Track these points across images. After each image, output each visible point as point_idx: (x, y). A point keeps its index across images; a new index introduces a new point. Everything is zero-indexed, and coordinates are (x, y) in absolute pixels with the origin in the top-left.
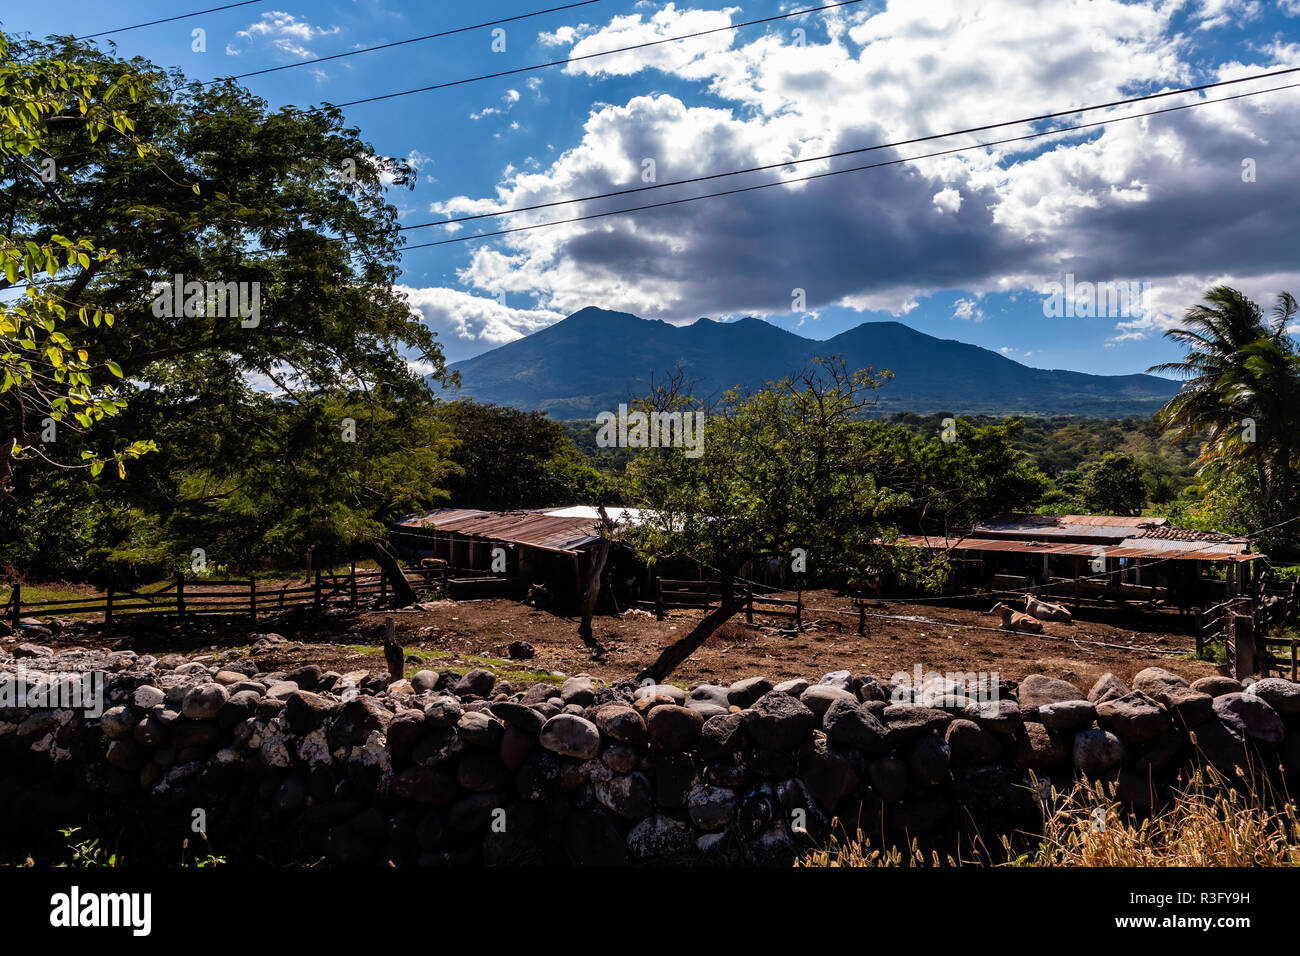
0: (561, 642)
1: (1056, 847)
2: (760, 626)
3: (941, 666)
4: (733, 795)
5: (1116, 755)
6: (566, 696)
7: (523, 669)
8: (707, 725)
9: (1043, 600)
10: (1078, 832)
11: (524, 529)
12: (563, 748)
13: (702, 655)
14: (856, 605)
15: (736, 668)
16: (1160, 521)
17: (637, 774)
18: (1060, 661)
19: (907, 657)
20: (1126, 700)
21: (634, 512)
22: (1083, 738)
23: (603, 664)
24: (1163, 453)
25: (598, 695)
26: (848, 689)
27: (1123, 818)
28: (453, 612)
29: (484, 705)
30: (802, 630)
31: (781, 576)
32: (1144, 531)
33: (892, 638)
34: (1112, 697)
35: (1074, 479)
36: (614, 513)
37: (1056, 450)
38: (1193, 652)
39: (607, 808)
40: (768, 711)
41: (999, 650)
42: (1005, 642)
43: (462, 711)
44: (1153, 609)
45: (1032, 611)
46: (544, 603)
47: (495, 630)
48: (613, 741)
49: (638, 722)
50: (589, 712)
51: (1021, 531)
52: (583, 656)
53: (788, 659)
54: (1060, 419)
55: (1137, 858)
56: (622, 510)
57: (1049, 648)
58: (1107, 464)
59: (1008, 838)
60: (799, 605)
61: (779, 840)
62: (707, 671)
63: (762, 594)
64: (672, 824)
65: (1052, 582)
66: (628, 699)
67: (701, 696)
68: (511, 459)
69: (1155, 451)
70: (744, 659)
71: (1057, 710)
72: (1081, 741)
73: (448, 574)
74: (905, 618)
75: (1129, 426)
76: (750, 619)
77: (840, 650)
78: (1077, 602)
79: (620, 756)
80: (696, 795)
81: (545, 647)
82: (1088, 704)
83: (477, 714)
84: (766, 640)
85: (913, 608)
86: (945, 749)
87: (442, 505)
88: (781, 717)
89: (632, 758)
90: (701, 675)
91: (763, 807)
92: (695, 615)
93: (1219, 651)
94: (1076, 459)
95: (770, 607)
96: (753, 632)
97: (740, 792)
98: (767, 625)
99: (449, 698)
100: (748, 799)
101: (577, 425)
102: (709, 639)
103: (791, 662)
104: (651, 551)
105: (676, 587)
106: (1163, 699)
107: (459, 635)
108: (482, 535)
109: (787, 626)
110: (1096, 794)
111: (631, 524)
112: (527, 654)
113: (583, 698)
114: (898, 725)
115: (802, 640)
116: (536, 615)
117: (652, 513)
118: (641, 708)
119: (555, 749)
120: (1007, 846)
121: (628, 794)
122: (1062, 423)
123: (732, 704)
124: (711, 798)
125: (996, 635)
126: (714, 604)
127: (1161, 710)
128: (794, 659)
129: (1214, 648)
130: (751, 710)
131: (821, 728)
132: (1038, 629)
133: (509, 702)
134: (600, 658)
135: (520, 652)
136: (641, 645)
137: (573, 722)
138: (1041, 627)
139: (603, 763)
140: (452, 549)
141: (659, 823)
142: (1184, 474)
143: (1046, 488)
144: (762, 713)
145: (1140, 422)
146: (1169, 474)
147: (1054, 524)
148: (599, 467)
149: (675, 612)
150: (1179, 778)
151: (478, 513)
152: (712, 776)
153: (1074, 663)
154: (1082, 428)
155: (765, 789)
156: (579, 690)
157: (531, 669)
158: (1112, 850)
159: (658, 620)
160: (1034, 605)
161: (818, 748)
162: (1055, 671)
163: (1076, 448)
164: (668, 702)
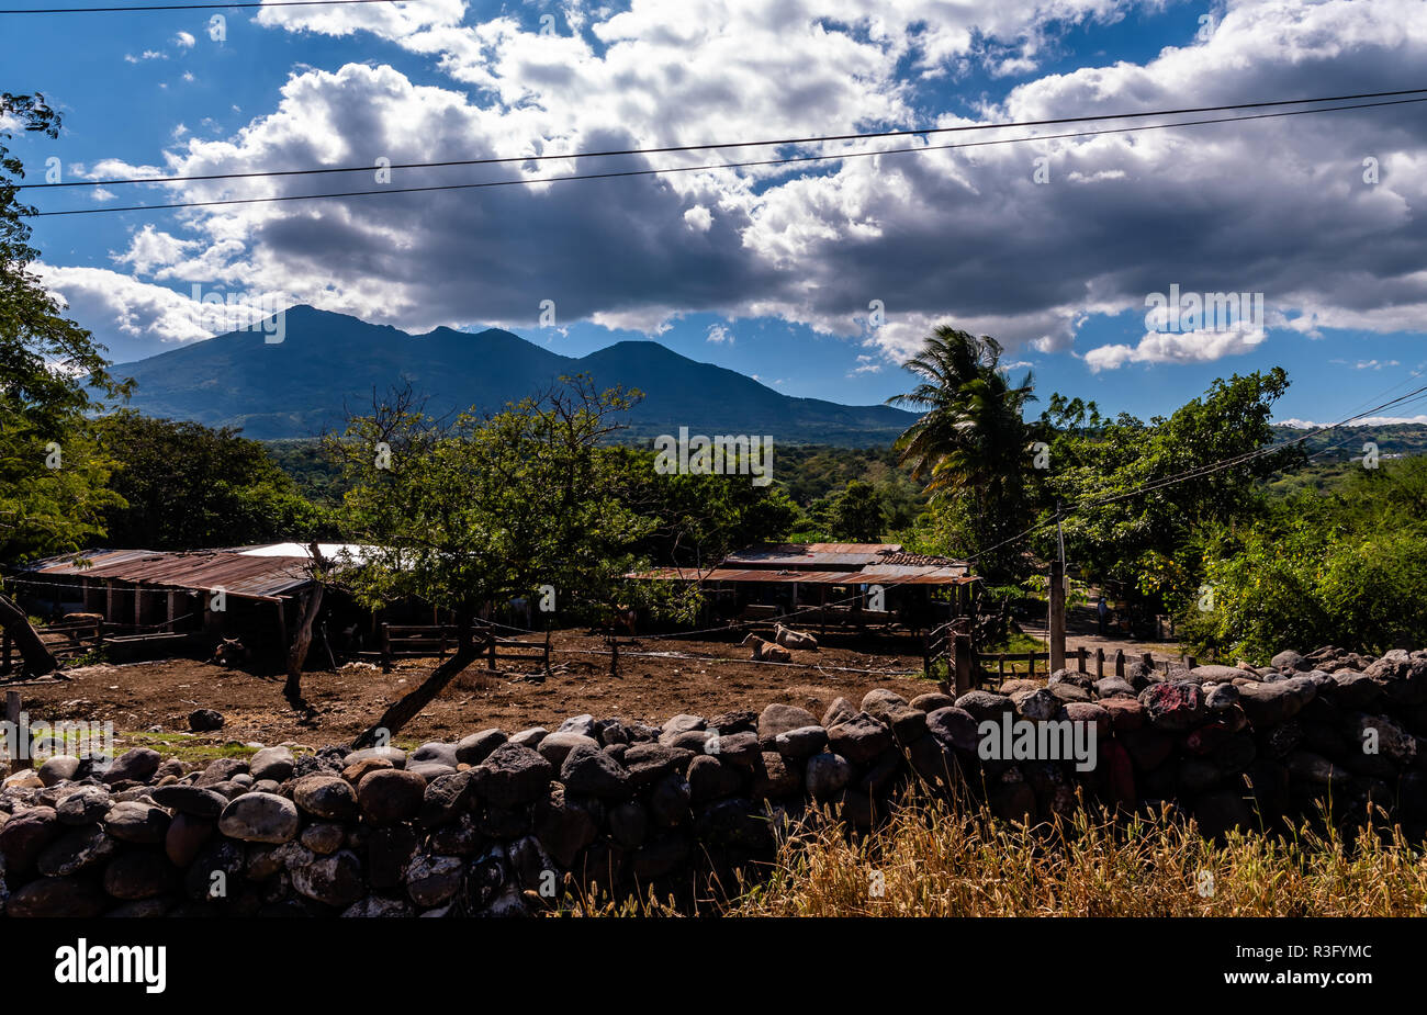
0: (260, 707)
1: (787, 873)
2: (504, 672)
3: (694, 702)
4: (459, 863)
5: (844, 777)
6: (256, 770)
7: (208, 742)
8: (432, 788)
9: (792, 628)
10: (807, 856)
11: (212, 573)
12: (251, 833)
13: (435, 709)
14: (609, 643)
15: (476, 721)
16: (896, 547)
17: (345, 853)
18: (805, 689)
19: (660, 695)
20: (854, 722)
21: (354, 549)
22: (815, 762)
23: (315, 729)
24: (901, 482)
25: (298, 766)
26: (589, 734)
27: (847, 837)
28: (110, 679)
29: (143, 792)
30: (550, 674)
31: (528, 616)
32: (882, 557)
33: (646, 676)
34: (842, 721)
35: (822, 507)
36: (329, 551)
37: (807, 479)
38: (921, 671)
39: (306, 898)
40: (500, 766)
41: (750, 681)
42: (756, 674)
43: (112, 802)
44: (889, 632)
45: (782, 641)
46: (236, 661)
47: (170, 698)
48: (315, 818)
49: (347, 794)
50: (285, 788)
51: (772, 560)
52: (289, 721)
53: (535, 707)
54: (810, 448)
55: (858, 875)
56: (341, 547)
57: (796, 676)
58: (850, 492)
59: (742, 870)
60: (547, 646)
61: (511, 906)
62: (442, 727)
63: (506, 637)
64: (386, 905)
65: (798, 611)
66: (336, 767)
67: (424, 756)
68: (195, 487)
69: (893, 479)
70: (485, 710)
71: (792, 738)
72: (813, 766)
73: (104, 631)
74: (659, 654)
75: (872, 457)
76: (492, 666)
77: (591, 691)
78: (822, 630)
79: (323, 835)
80: (416, 868)
81: (238, 714)
82: (820, 729)
83: (133, 804)
84: (509, 688)
85: (667, 643)
86: (686, 788)
87: (94, 544)
88: (514, 771)
89: (339, 835)
90: (434, 732)
91: (493, 872)
92: (428, 664)
93: (943, 669)
94: (825, 487)
95: (516, 651)
96: (496, 679)
97: (467, 859)
98: (511, 671)
99: (92, 788)
100: (477, 865)
101: (284, 447)
102: (444, 691)
103: (537, 710)
104: (374, 595)
105: (406, 634)
106: (886, 718)
107: (120, 707)
108: (153, 581)
109: (533, 670)
110: (824, 816)
111: (350, 563)
112: (217, 725)
113: (279, 772)
114: (639, 767)
115: (550, 684)
116: (227, 676)
117: (376, 550)
118: (352, 777)
119: (240, 836)
120: (741, 880)
121: (334, 878)
122: (812, 451)
123: (460, 762)
124: (434, 870)
125: (747, 667)
126: (452, 651)
127: (883, 729)
128: (541, 707)
129: (939, 666)
130: (482, 766)
131: (558, 778)
132: (786, 658)
133: (179, 785)
134: (310, 722)
135: (203, 722)
136: (362, 703)
137: (262, 801)
138: (789, 655)
139: (302, 845)
140: (110, 600)
141: (372, 906)
142: (918, 502)
143: (796, 516)
144: (494, 769)
145: (881, 452)
146: (906, 502)
147: (802, 552)
148: (311, 496)
149: (405, 663)
150: (895, 793)
151: (147, 554)
152: (436, 845)
153: (818, 690)
154: (830, 457)
155: (496, 852)
156: (273, 762)
157: (220, 741)
158: (836, 870)
159: (384, 673)
160: (784, 634)
161: (554, 800)
162: (801, 698)
163: (824, 477)
164: (385, 767)
